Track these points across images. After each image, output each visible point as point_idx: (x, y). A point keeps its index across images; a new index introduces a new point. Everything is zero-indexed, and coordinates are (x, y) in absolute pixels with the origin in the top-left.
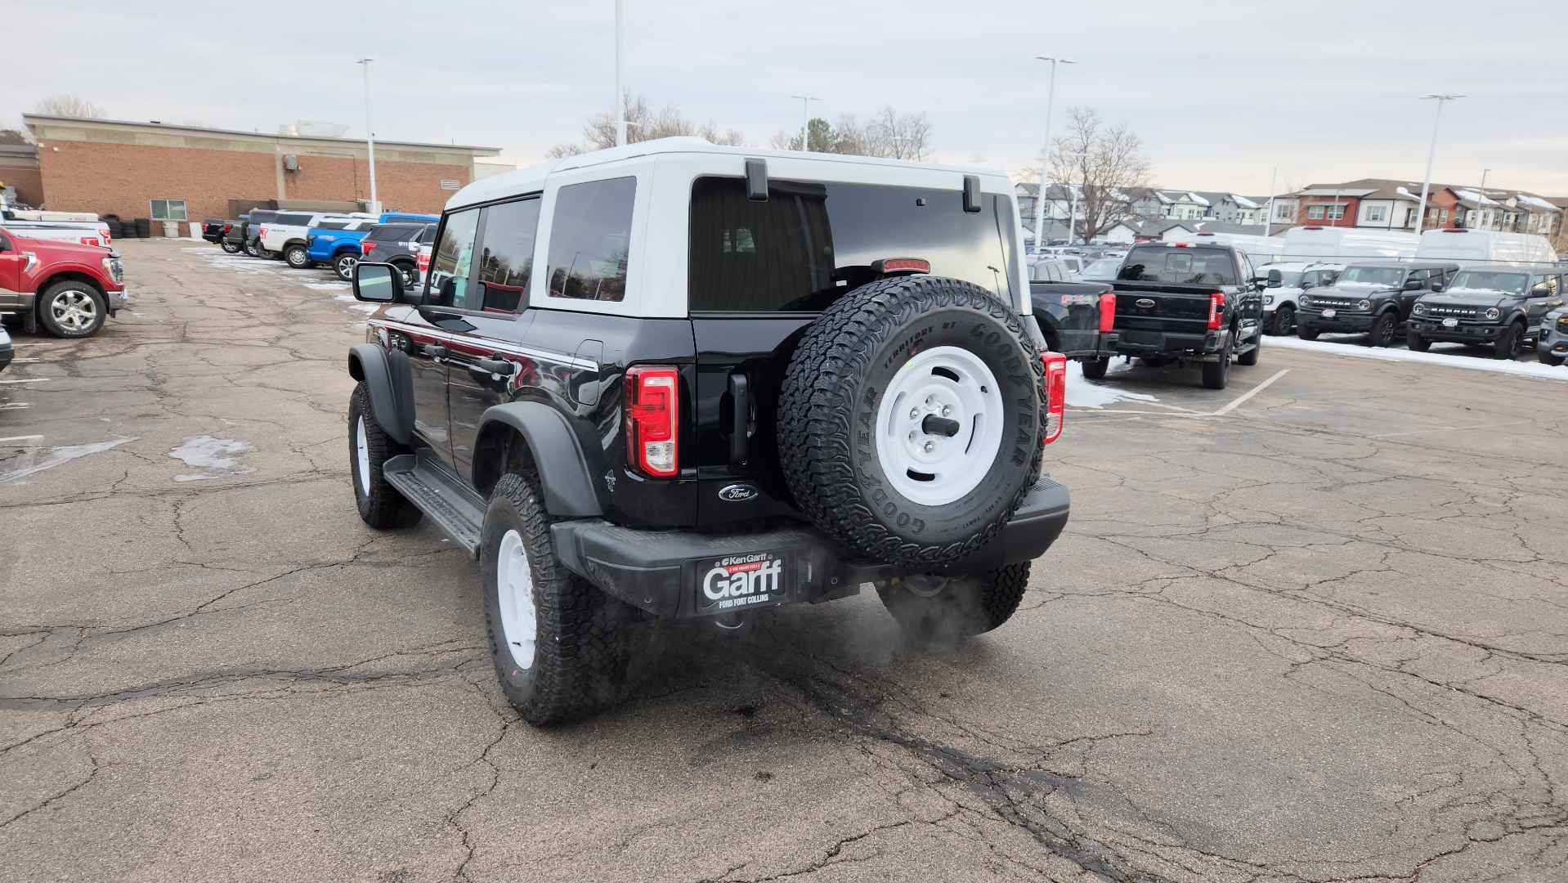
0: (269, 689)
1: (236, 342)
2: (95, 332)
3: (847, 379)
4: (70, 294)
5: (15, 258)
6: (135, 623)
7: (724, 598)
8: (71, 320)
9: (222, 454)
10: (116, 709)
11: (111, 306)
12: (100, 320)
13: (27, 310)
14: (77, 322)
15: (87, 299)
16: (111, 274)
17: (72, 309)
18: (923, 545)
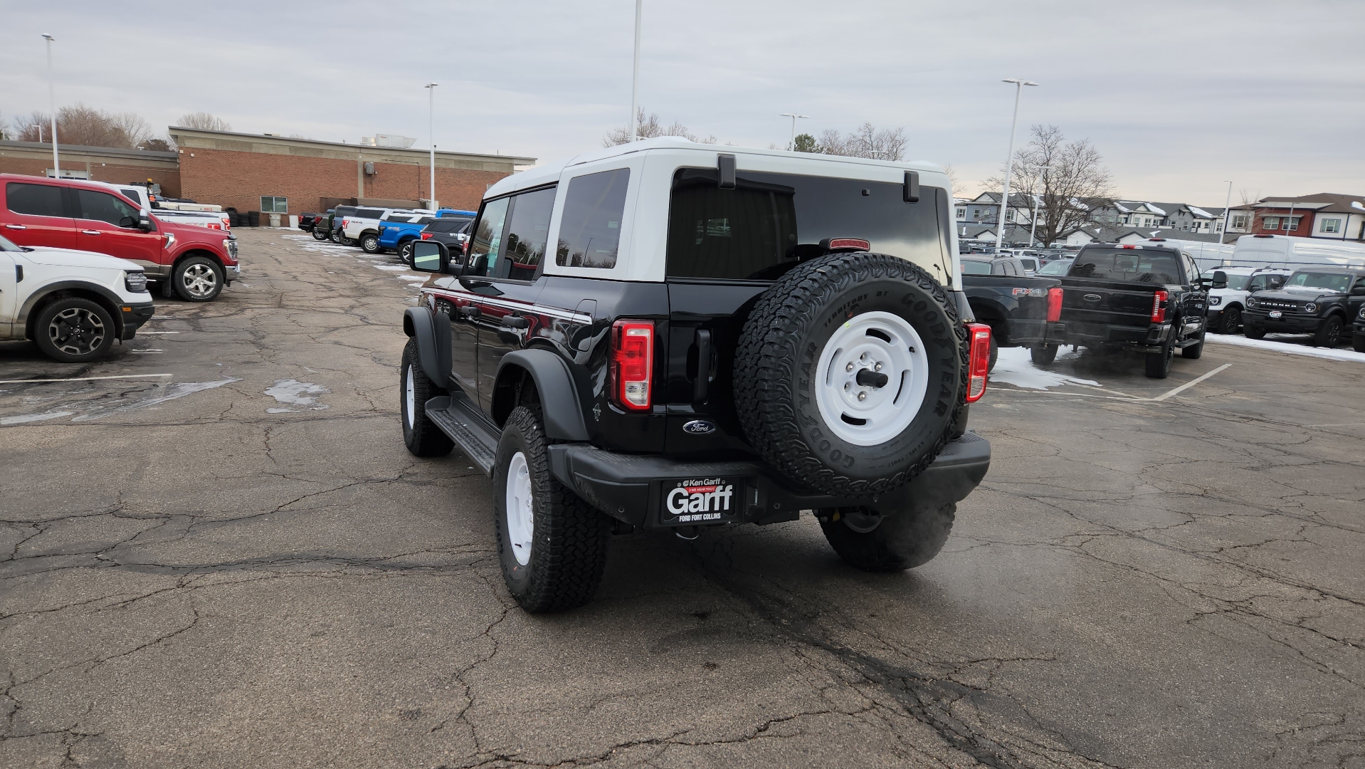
0: (326, 570)
1: (320, 309)
2: (214, 298)
3: (792, 334)
4: (198, 267)
5: (158, 237)
6: (232, 515)
7: (683, 514)
8: (197, 288)
9: (303, 394)
10: (214, 577)
11: (227, 277)
12: (218, 288)
13: (165, 278)
14: (202, 289)
15: (210, 271)
16: (229, 252)
17: (198, 279)
18: (853, 478)
